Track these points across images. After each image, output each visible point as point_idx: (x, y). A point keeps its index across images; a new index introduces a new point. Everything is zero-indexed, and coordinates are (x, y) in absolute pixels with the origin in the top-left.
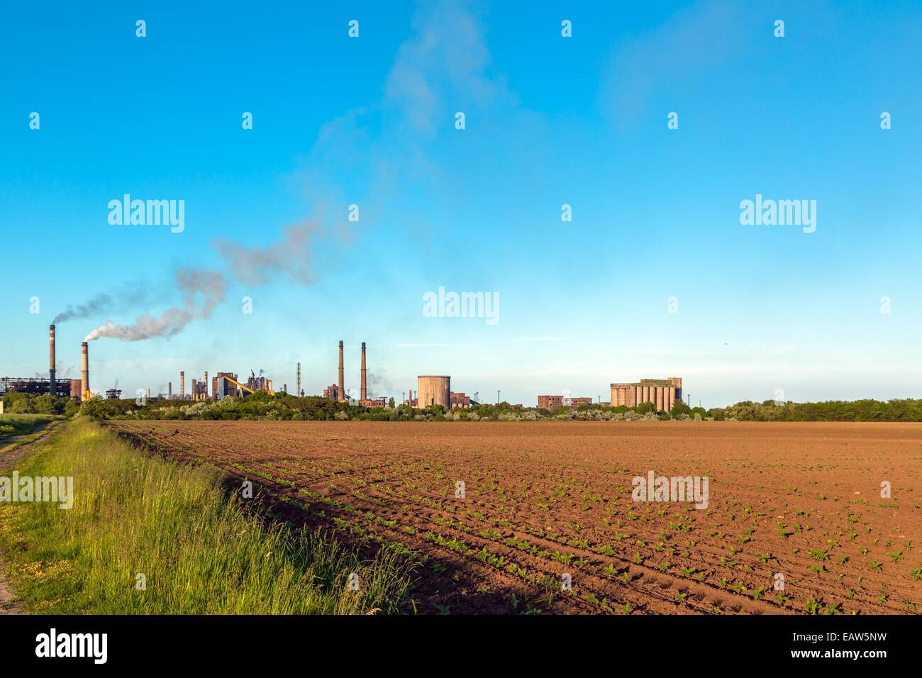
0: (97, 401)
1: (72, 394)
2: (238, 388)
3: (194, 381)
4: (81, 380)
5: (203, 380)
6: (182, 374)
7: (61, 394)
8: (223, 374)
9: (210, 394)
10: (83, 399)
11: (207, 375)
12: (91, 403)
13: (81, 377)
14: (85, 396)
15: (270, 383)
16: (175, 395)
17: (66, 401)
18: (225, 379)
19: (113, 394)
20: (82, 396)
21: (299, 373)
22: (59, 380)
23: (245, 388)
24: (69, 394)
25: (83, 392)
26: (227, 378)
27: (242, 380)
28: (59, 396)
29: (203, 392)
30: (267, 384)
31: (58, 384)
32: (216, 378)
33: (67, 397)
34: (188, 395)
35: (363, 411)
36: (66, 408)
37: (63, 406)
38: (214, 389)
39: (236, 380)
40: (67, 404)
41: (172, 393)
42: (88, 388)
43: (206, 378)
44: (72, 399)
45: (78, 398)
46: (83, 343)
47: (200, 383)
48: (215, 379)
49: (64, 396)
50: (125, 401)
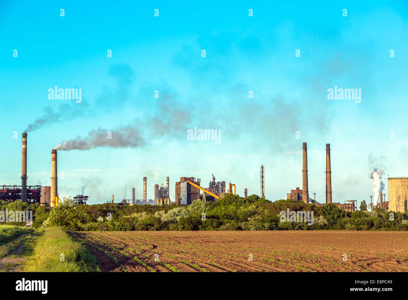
0: (65, 207)
1: (42, 200)
2: (202, 192)
3: (157, 186)
4: (50, 187)
5: (165, 186)
6: (145, 179)
7: (32, 201)
8: (186, 179)
10: (52, 205)
11: (168, 180)
12: (61, 208)
14: (54, 202)
15: (233, 186)
16: (138, 201)
17: (36, 208)
18: (188, 184)
19: (81, 199)
20: (51, 203)
22: (30, 187)
23: (208, 192)
24: (39, 201)
25: (52, 198)
26: (190, 183)
28: (30, 202)
29: (165, 197)
30: (231, 188)
31: (29, 191)
32: (180, 183)
33: (37, 204)
34: (150, 201)
38: (178, 194)
39: (199, 185)
40: (37, 210)
41: (136, 199)
42: (56, 195)
43: (168, 184)
44: (41, 205)
45: (47, 204)
46: (53, 150)
47: (162, 188)
48: (178, 184)
49: (34, 202)
50: (94, 207)
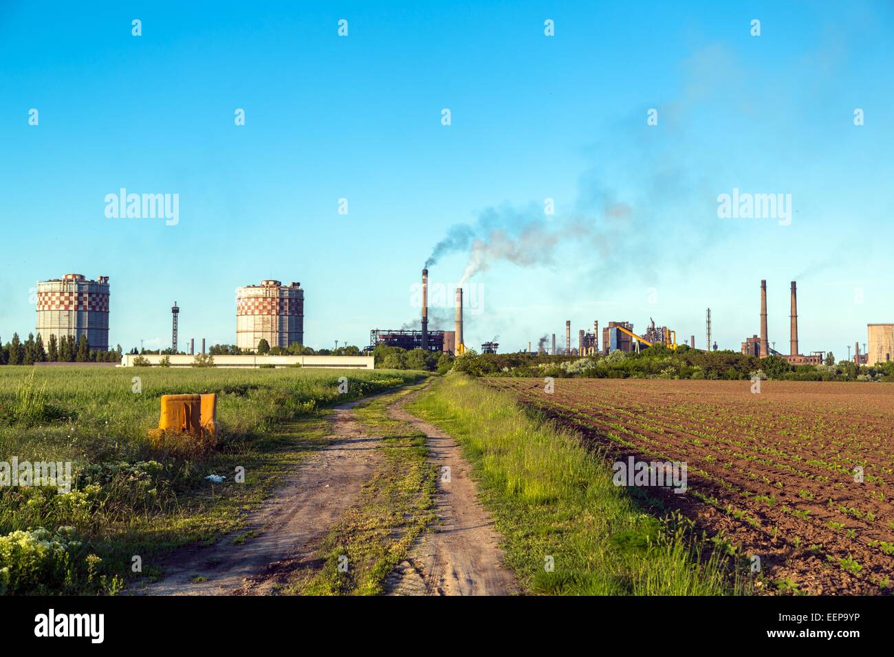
0: (471, 356)
1: (445, 348)
2: (634, 340)
3: (582, 332)
4: (454, 332)
5: (592, 331)
6: (568, 323)
7: (434, 348)
8: (615, 324)
9: (601, 348)
10: (457, 354)
11: (597, 325)
12: (464, 358)
13: (454, 328)
14: (459, 350)
15: (672, 334)
16: (559, 349)
17: (439, 356)
18: (618, 330)
19: (490, 347)
20: (456, 350)
21: (709, 322)
22: (431, 332)
23: (642, 341)
24: (441, 348)
25: (457, 345)
26: (620, 329)
27: (640, 331)
28: (431, 350)
29: (592, 345)
30: (670, 335)
31: (430, 337)
32: (608, 329)
33: (439, 352)
34: (575, 349)
35: (787, 370)
36: (438, 365)
37: (435, 361)
38: (605, 342)
39: (631, 331)
40: (440, 359)
41: (556, 347)
42: (462, 342)
43: (597, 329)
44: (445, 353)
45: (451, 353)
46: (458, 289)
47: (588, 334)
48: (606, 330)
49: (436, 350)
50: (502, 356)
